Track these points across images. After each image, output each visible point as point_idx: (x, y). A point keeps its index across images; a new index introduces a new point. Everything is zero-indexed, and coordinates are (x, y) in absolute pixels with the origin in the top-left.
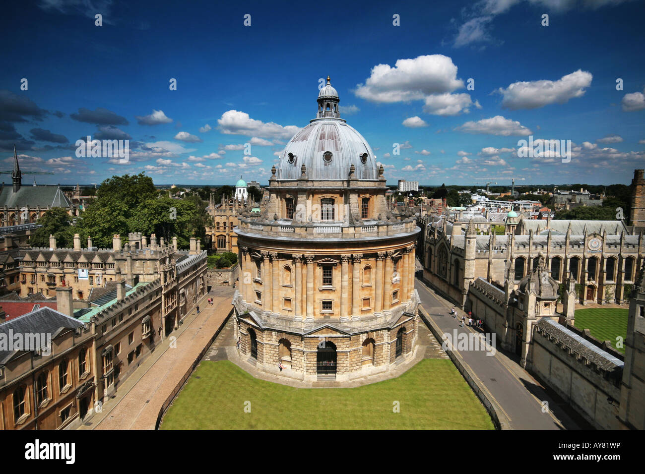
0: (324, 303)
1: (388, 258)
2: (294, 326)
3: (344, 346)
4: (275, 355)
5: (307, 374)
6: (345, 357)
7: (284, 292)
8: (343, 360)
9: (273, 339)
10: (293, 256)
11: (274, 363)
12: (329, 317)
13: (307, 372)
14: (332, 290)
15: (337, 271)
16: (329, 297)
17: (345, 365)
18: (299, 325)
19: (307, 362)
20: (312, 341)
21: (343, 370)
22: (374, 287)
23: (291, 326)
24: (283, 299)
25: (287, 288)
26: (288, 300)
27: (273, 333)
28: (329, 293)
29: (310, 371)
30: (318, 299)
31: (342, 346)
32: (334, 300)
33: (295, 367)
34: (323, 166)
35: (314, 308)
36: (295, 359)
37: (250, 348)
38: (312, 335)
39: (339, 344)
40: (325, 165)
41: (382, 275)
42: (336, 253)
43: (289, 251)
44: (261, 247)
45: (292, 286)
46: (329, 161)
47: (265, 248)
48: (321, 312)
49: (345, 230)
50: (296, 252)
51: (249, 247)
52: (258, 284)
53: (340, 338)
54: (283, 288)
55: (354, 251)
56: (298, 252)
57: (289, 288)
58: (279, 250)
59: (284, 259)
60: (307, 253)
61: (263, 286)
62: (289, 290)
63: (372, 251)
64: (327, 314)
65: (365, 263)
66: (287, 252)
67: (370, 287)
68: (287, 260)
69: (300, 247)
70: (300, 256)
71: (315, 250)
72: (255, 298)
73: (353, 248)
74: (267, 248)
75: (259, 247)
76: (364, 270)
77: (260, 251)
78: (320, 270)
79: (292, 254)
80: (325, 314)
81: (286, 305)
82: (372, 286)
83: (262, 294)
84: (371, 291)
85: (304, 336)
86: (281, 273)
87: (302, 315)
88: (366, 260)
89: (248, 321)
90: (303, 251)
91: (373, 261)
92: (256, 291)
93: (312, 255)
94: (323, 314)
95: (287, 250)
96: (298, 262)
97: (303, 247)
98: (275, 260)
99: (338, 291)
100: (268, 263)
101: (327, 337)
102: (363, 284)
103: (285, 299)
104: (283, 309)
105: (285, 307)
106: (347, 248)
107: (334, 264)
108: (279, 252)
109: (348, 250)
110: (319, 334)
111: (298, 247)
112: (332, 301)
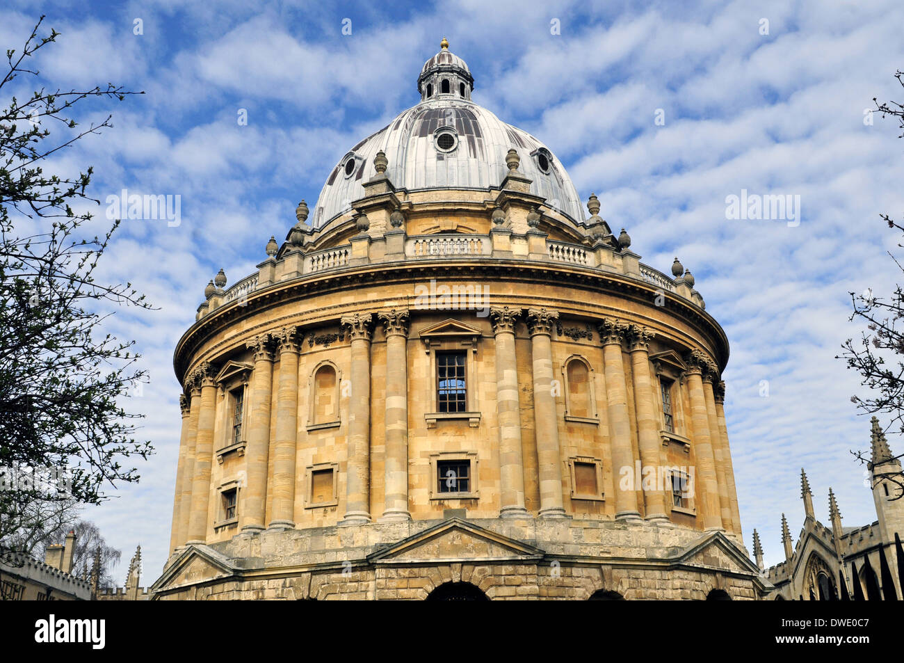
0: (443, 466)
1: (638, 348)
2: (339, 545)
7: (314, 451)
10: (343, 322)
12: (462, 512)
14: (468, 419)
15: (482, 364)
16: (459, 443)
18: (360, 538)
20: (403, 583)
22: (604, 430)
23: (332, 546)
24: (309, 473)
25: (321, 436)
26: (323, 474)
28: (460, 432)
30: (423, 454)
32: (475, 454)
34: (432, 160)
35: (410, 487)
38: (406, 559)
39: (504, 591)
40: (440, 158)
41: (629, 400)
43: (333, 311)
44: (248, 331)
45: (338, 424)
46: (448, 151)
47: (261, 326)
48: (433, 497)
49: (498, 242)
50: (352, 308)
51: (215, 357)
52: (230, 464)
53: (505, 570)
54: (311, 436)
55: (531, 298)
56: (359, 307)
57: (329, 432)
58: (301, 314)
59: (316, 348)
60: (386, 307)
61: (245, 457)
62: (329, 438)
63: (586, 308)
64: (455, 505)
65: (568, 350)
66: (325, 316)
67: (593, 427)
68: (325, 348)
69: (365, 293)
70: (367, 317)
71: (410, 295)
72: (216, 519)
73: (527, 291)
74: (266, 324)
75: (244, 332)
76: (566, 368)
77: (245, 344)
78: (428, 358)
79: (340, 319)
80: (446, 502)
81: (316, 495)
82: (597, 424)
83: (240, 489)
84: (599, 442)
85: (373, 563)
86: (305, 393)
87: (369, 513)
88: (573, 341)
89: (186, 581)
90: (374, 301)
91: (592, 349)
92: (224, 489)
93: (403, 311)
94: (440, 504)
95: (324, 309)
96: (358, 336)
97: (375, 292)
98: (289, 350)
99: (488, 427)
100: (268, 372)
101: (458, 565)
102: (569, 415)
103: (315, 473)
104: (307, 507)
105: (312, 502)
106: (510, 290)
107: (471, 337)
108: (302, 321)
109: (511, 293)
110: (427, 556)
111: (359, 294)
112: (469, 461)
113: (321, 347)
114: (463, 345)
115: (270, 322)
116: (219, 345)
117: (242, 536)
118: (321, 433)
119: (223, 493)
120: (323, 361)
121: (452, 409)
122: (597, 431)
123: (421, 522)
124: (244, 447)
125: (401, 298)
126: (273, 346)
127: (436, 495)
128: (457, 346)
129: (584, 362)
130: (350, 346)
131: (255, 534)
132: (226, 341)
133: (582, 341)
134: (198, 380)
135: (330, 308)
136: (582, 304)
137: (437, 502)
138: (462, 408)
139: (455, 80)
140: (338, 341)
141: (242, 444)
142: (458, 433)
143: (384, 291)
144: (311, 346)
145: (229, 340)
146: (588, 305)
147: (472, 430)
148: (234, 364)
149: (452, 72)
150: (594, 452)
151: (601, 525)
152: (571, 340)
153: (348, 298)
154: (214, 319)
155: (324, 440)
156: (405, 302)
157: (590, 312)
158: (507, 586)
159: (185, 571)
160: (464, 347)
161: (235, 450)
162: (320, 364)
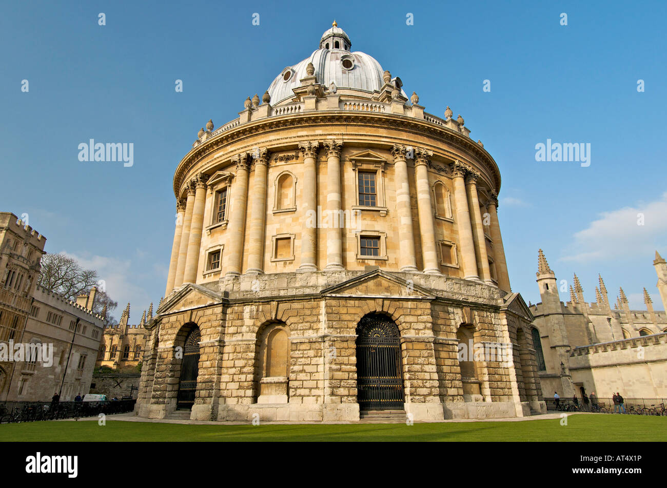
0: (363, 238)
1: (471, 182)
2: (297, 285)
3: (421, 326)
4: (245, 370)
5: (333, 402)
6: (425, 353)
7: (277, 226)
8: (421, 360)
9: (244, 329)
10: (300, 146)
11: (241, 393)
12: (377, 267)
13: (332, 394)
14: (379, 211)
15: (387, 179)
16: (373, 225)
17: (427, 376)
18: (313, 281)
19: (334, 367)
20: (344, 310)
21: (424, 391)
23: (293, 285)
24: (274, 239)
25: (282, 217)
26: (283, 241)
27: (247, 309)
29: (342, 391)
30: (351, 229)
31: (415, 326)
32: (384, 233)
33: (299, 392)
34: (340, 74)
35: (343, 250)
36: (301, 368)
37: (176, 387)
38: (346, 294)
39: (410, 319)
40: (344, 73)
42: (384, 141)
43: (293, 140)
44: (232, 151)
45: (295, 210)
46: (348, 69)
47: (242, 148)
48: (358, 257)
50: (306, 138)
51: (207, 169)
52: (216, 235)
53: (410, 305)
54: (276, 217)
55: (417, 142)
56: (311, 138)
57: (288, 214)
58: (271, 141)
59: (279, 163)
60: (328, 139)
61: (227, 230)
62: (288, 218)
63: (446, 153)
64: (372, 263)
65: (435, 178)
66: (287, 143)
67: (450, 224)
68: (286, 163)
69: (314, 131)
70: (315, 144)
71: (344, 133)
72: (204, 269)
73: (415, 138)
74: (246, 147)
75: (229, 153)
76: (434, 188)
77: (230, 160)
78: (353, 173)
79: (298, 145)
80: (366, 261)
81: (278, 254)
82: (452, 222)
83: (223, 250)
84: (454, 233)
85: (325, 296)
86: (272, 190)
87: (316, 265)
88: (437, 172)
89: (183, 308)
90: (320, 135)
91: (446, 178)
92: (211, 250)
93: (340, 142)
94: (362, 262)
95: (287, 138)
96: (310, 156)
97: (320, 130)
98: (262, 163)
99: (391, 217)
100: (245, 177)
101: (380, 300)
102: (437, 215)
103: (277, 240)
104: (272, 261)
105: (276, 257)
106: (404, 136)
107: (380, 162)
108: (271, 145)
109: (405, 138)
110: (360, 293)
111: (310, 130)
112: (380, 236)
113: (283, 163)
114: (375, 167)
115: (248, 146)
116: (210, 162)
117: (226, 278)
118: (283, 215)
119: (209, 253)
120: (283, 171)
121: (367, 205)
122: (452, 226)
123: (353, 272)
124: (227, 224)
125: (338, 134)
126: (249, 161)
127: (360, 256)
128: (372, 167)
129: (444, 185)
130: (304, 163)
131: (236, 277)
132: (215, 159)
133: (442, 173)
134: (193, 185)
135: (291, 138)
136: (444, 150)
137: (361, 260)
138: (374, 204)
140: (294, 159)
141: (225, 222)
142: (373, 219)
143: (327, 129)
144: (276, 162)
145: (218, 158)
146: (448, 152)
147: (382, 218)
148: (220, 173)
150: (451, 238)
151: (462, 282)
153: (302, 132)
154: (208, 145)
155: (285, 219)
156: (341, 137)
157: (448, 156)
158: (412, 315)
159: (182, 302)
160: (376, 168)
161: (221, 226)
162: (282, 173)
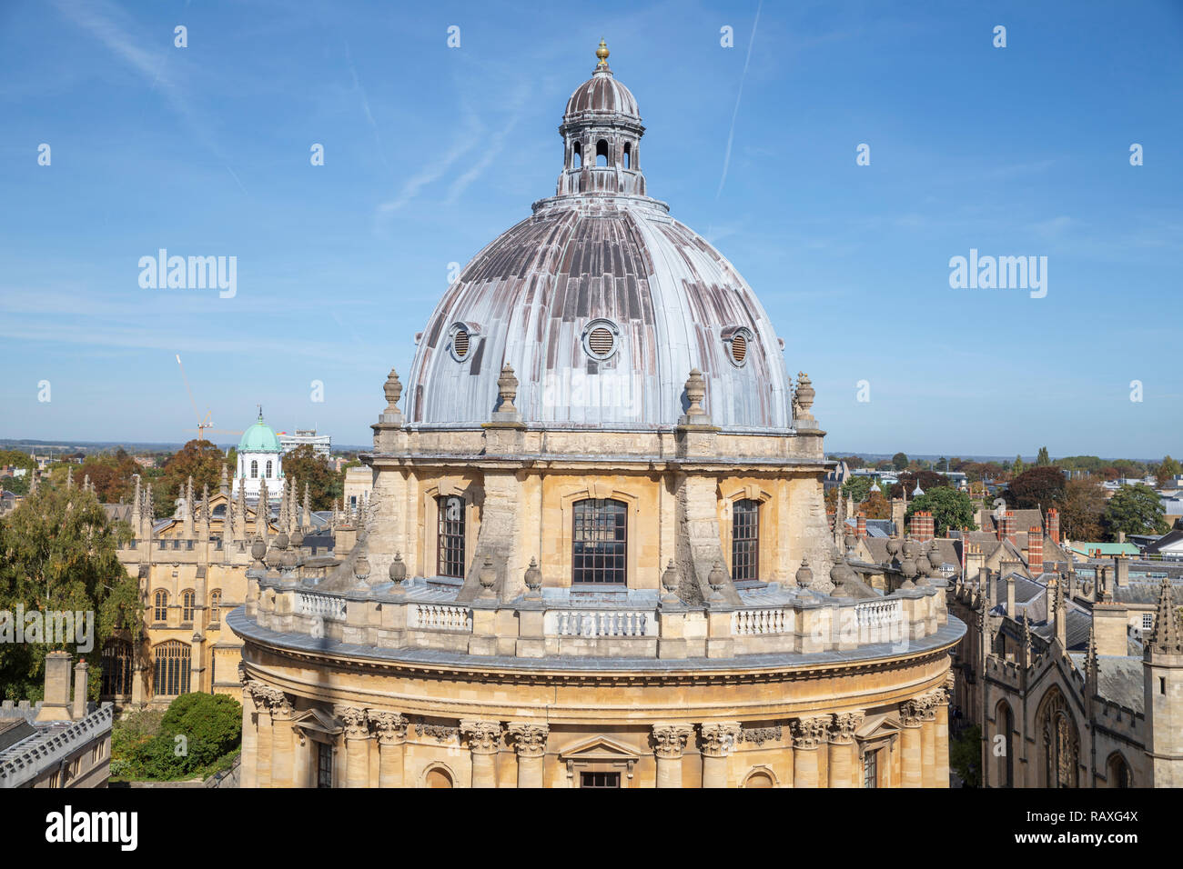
1: (839, 741)
40: (591, 369)
42: (636, 718)
43: (449, 707)
46: (603, 357)
47: (354, 691)
49: (668, 627)
50: (475, 708)
55: (707, 708)
56: (485, 708)
58: (407, 699)
59: (426, 740)
60: (518, 717)
65: (749, 763)
66: (438, 711)
68: (437, 744)
69: (492, 691)
70: (494, 724)
71: (550, 706)
73: (702, 697)
74: (361, 693)
79: (458, 720)
88: (756, 747)
90: (504, 704)
91: (780, 751)
93: (542, 727)
95: (438, 703)
96: (483, 749)
97: (505, 691)
100: (363, 755)
106: (679, 698)
107: (626, 761)
109: (681, 704)
113: (433, 740)
114: (616, 766)
115: (365, 694)
120: (436, 762)
125: (540, 708)
128: (609, 768)
129: (769, 773)
133: (767, 744)
135: (446, 702)
136: (772, 706)
139: (617, 139)
143: (517, 692)
144: (420, 735)
149: (613, 127)
152: (754, 746)
153: (468, 694)
156: (544, 713)
157: (782, 713)
162: (433, 762)
